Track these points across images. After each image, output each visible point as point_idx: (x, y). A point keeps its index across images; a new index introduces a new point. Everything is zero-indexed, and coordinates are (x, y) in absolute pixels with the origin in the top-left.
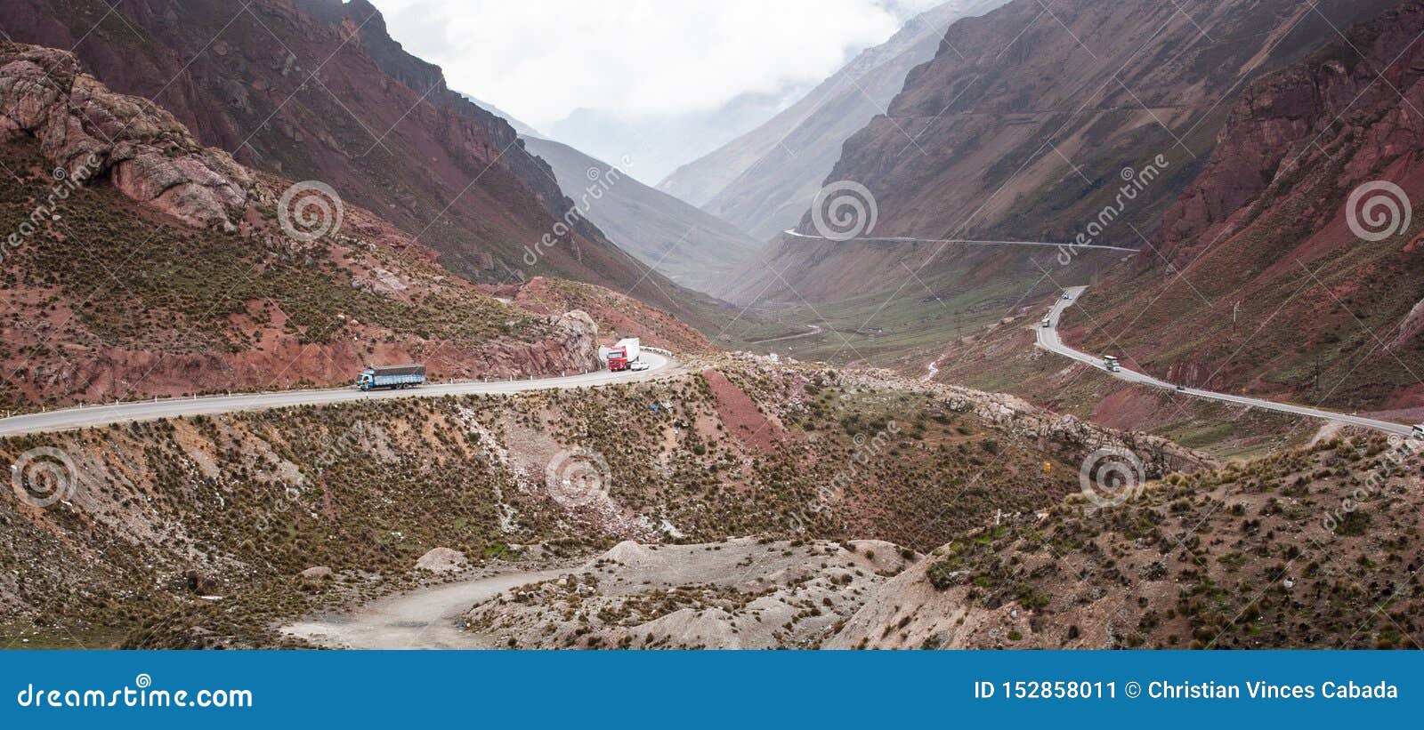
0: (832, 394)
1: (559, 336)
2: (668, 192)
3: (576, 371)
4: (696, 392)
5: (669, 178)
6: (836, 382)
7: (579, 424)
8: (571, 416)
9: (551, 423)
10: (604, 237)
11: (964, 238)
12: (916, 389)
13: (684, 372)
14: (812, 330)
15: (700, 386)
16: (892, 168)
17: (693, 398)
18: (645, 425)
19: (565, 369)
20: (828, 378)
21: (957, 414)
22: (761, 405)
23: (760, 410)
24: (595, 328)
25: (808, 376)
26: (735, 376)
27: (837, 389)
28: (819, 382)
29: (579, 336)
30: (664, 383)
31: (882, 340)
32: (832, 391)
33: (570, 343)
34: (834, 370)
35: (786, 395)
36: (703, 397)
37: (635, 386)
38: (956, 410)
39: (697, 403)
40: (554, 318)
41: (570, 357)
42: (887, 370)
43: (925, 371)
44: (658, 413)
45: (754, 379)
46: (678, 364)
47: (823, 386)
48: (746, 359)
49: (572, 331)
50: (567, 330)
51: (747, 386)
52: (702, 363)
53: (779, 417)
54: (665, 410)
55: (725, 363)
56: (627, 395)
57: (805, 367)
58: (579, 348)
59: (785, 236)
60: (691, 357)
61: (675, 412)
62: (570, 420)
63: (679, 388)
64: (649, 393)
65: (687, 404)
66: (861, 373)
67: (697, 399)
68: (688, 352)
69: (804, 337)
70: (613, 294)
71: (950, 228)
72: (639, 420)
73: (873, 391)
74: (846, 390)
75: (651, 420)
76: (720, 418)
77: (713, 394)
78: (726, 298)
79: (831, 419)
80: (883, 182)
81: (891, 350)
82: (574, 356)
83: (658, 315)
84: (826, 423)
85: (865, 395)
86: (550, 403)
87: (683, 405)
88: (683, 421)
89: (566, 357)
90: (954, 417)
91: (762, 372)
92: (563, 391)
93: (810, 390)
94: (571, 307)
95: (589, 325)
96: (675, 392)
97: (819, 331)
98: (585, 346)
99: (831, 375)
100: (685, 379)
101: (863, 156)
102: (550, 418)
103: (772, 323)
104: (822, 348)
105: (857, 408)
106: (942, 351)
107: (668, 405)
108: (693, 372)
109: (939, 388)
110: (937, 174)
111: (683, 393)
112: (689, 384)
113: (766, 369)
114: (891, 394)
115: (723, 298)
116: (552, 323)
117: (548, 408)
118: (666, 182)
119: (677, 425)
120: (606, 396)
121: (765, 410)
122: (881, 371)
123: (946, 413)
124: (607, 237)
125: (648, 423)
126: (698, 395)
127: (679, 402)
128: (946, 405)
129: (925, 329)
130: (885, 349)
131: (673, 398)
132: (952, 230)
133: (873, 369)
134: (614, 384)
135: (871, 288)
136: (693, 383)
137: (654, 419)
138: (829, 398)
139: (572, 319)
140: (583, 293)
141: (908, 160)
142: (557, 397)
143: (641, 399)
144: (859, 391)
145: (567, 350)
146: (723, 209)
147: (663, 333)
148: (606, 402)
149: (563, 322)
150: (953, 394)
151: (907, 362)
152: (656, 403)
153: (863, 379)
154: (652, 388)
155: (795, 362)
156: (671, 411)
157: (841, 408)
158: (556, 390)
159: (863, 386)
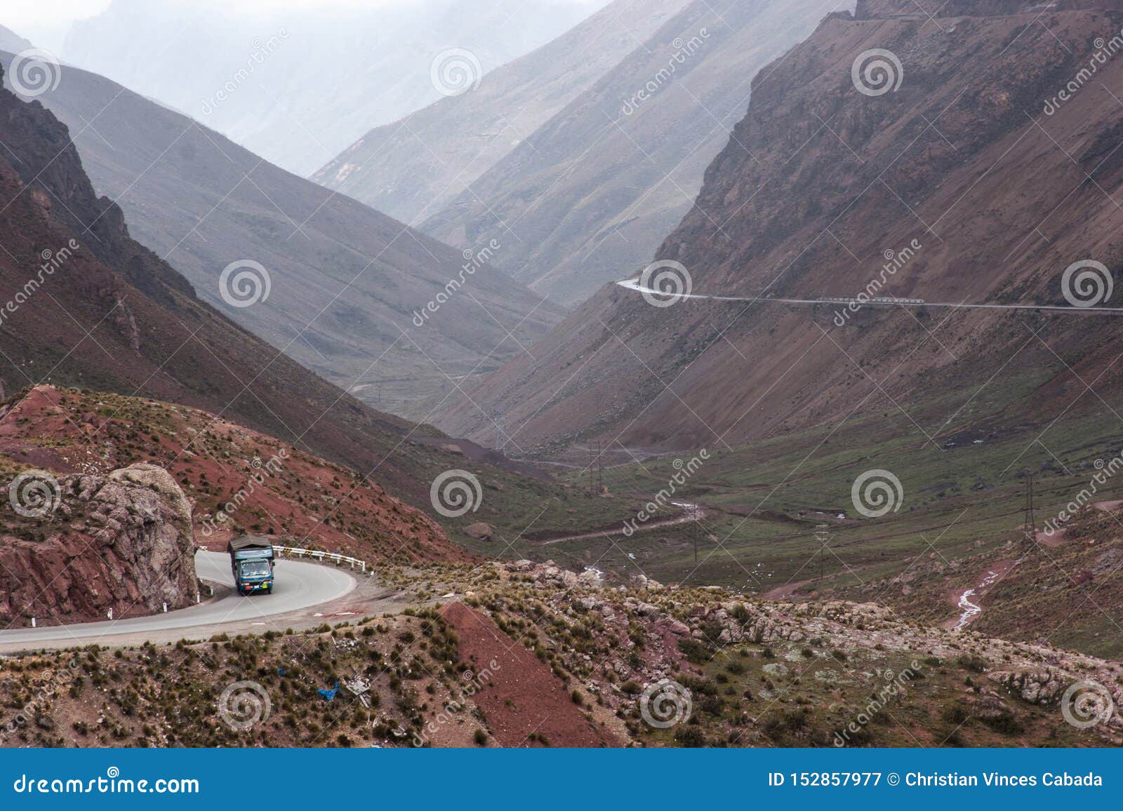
0: (744, 662)
1: (101, 525)
2: (343, 191)
3: (142, 608)
4: (425, 655)
5: (343, 157)
6: (752, 633)
7: (147, 732)
8: (129, 713)
9: (80, 730)
10: (191, 292)
11: (1038, 300)
12: (940, 652)
13: (397, 609)
14: (682, 513)
15: (436, 641)
16: (867, 137)
17: (417, 671)
18: (305, 734)
19: (114, 601)
20: (733, 623)
21: (1039, 711)
22: (579, 687)
23: (576, 699)
24: (186, 506)
25: (684, 618)
26: (517, 618)
27: (754, 650)
28: (713, 632)
29: (149, 523)
30: (349, 635)
31: (846, 536)
32: (744, 654)
33: (125, 539)
34: (748, 606)
35: (635, 663)
36: (441, 668)
37: (278, 644)
38: (1037, 702)
39: (427, 682)
40: (88, 482)
41: (127, 574)
42: (872, 606)
43: (950, 612)
44: (335, 706)
45: (561, 625)
46: (381, 591)
47: (722, 643)
48: (542, 579)
49: (131, 511)
50: (121, 511)
51: (545, 642)
52: (439, 587)
53: (620, 714)
54: (351, 698)
55: (492, 590)
56: (262, 663)
57: (677, 596)
58: (148, 552)
59: (619, 295)
60: (410, 572)
61: (375, 702)
62: (125, 723)
63: (384, 646)
64: (315, 658)
65: (404, 684)
66: (810, 614)
67: (429, 672)
68: (397, 561)
69: (663, 531)
70: (222, 427)
71: (1003, 276)
72: (290, 723)
73: (840, 656)
74: (777, 653)
75: (318, 723)
76: (480, 716)
77: (465, 660)
78: (478, 437)
79: (742, 721)
80: (848, 168)
81: (869, 561)
82: (135, 570)
83: (330, 476)
84: (730, 731)
85: (822, 664)
86: (79, 682)
87: (394, 685)
88: (393, 724)
89: (117, 574)
90: (1033, 717)
91: (580, 609)
92: (110, 653)
93: (694, 653)
94: (124, 458)
95: (173, 497)
96: (375, 656)
97: (700, 515)
98: (163, 546)
99: (741, 616)
100: (397, 625)
101: (800, 108)
102: (76, 718)
103: (588, 495)
104: (706, 556)
105: (804, 696)
106: (989, 564)
107: (358, 686)
108: (417, 608)
109: (994, 650)
110: (976, 148)
111: (395, 657)
112: (408, 638)
113: (590, 601)
114: (882, 663)
115: (471, 438)
116: (85, 494)
117: (73, 694)
118: (338, 166)
119: (380, 734)
120: (212, 666)
121: (588, 699)
122: (858, 608)
123: (1013, 708)
124: (199, 295)
125: (313, 729)
126: (430, 662)
127: (385, 679)
128: (1013, 689)
129: (947, 511)
130: (854, 560)
131: (371, 671)
132: (1009, 282)
133: (837, 604)
134: (232, 635)
135: (818, 415)
136: (418, 635)
137: (327, 719)
138: (736, 670)
139: (133, 484)
140: (152, 425)
141: (904, 120)
142: (95, 668)
143: (296, 673)
144: (807, 654)
145: (120, 557)
146: (473, 231)
147: (339, 519)
148: (213, 680)
149: (112, 491)
150: (1026, 664)
151: (907, 591)
152: (332, 681)
153: (815, 627)
154: (322, 645)
155: (655, 585)
156: (365, 702)
157: (764, 694)
158: (94, 650)
159: (817, 643)
